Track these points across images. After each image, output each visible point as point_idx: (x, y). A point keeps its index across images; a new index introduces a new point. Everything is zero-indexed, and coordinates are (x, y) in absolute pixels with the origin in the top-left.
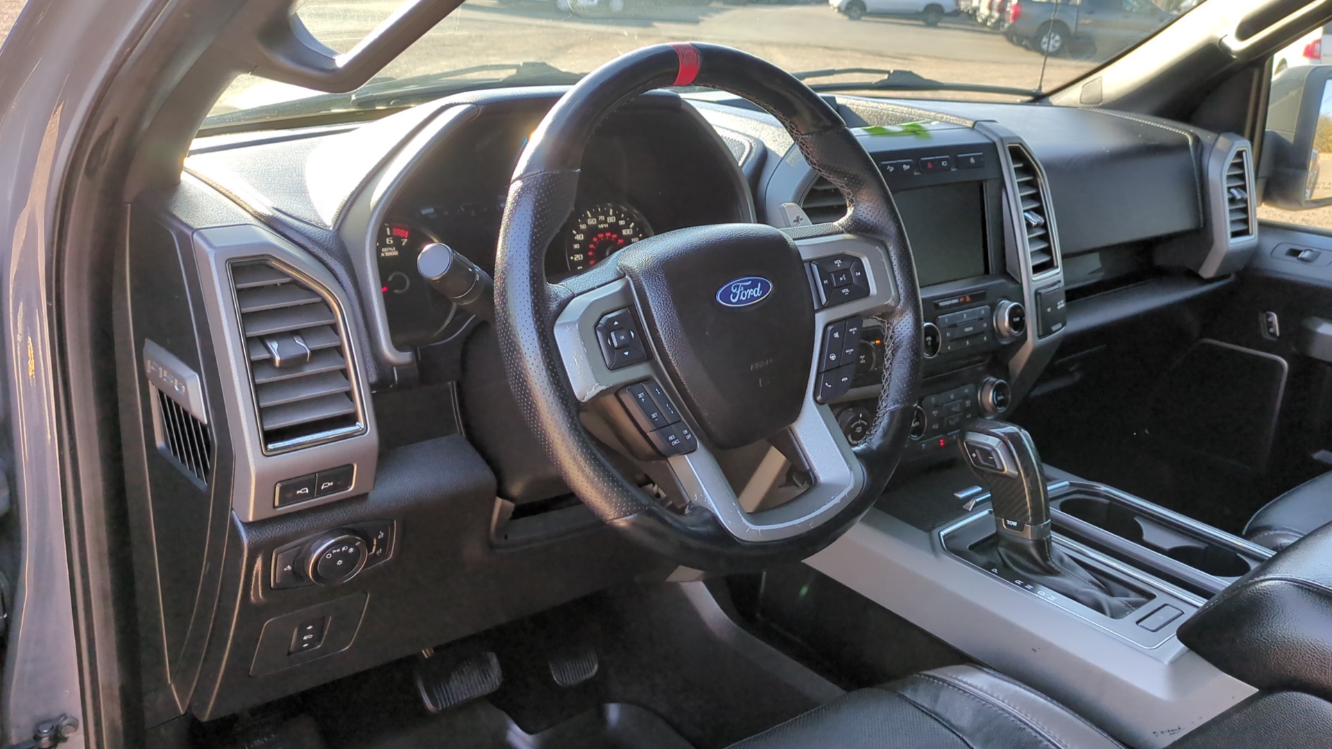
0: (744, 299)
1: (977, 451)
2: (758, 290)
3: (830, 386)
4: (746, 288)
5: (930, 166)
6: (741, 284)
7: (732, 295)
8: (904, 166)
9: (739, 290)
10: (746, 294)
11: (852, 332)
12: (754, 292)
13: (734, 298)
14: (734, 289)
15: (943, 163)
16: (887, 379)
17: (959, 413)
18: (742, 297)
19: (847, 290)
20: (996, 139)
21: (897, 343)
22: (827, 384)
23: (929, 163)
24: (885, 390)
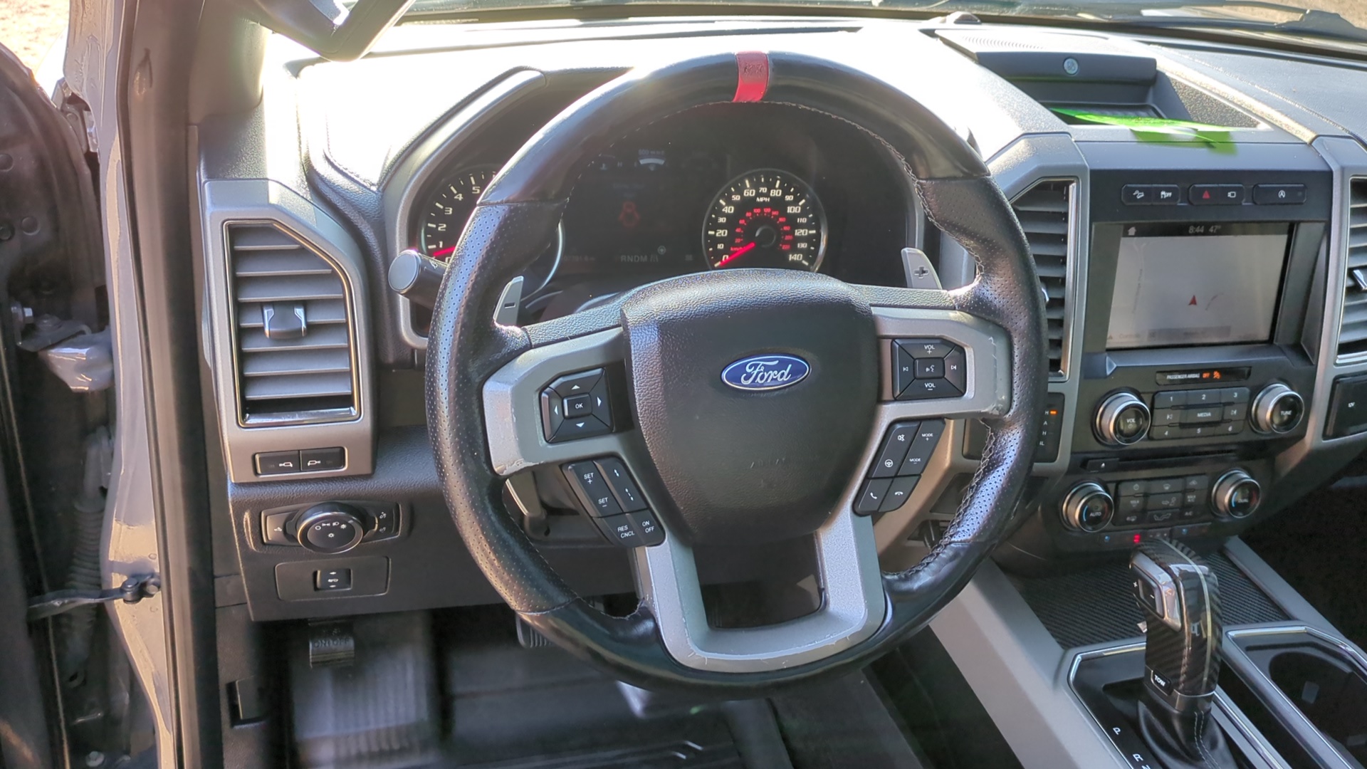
0: (760, 382)
1: (1140, 581)
2: (786, 373)
3: (876, 498)
4: (767, 369)
5: (1206, 196)
6: (762, 363)
7: (745, 375)
8: (1163, 193)
9: (757, 370)
10: (766, 376)
11: (926, 437)
12: (779, 375)
13: (746, 379)
14: (750, 368)
15: (1229, 195)
16: (967, 501)
17: (1172, 508)
18: (758, 379)
19: (932, 385)
20: (1335, 168)
21: (994, 459)
22: (872, 494)
23: (1206, 192)
24: (960, 514)
